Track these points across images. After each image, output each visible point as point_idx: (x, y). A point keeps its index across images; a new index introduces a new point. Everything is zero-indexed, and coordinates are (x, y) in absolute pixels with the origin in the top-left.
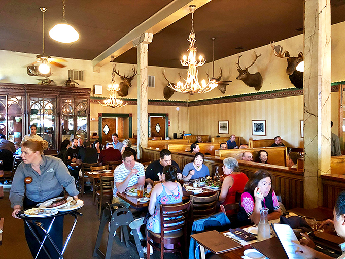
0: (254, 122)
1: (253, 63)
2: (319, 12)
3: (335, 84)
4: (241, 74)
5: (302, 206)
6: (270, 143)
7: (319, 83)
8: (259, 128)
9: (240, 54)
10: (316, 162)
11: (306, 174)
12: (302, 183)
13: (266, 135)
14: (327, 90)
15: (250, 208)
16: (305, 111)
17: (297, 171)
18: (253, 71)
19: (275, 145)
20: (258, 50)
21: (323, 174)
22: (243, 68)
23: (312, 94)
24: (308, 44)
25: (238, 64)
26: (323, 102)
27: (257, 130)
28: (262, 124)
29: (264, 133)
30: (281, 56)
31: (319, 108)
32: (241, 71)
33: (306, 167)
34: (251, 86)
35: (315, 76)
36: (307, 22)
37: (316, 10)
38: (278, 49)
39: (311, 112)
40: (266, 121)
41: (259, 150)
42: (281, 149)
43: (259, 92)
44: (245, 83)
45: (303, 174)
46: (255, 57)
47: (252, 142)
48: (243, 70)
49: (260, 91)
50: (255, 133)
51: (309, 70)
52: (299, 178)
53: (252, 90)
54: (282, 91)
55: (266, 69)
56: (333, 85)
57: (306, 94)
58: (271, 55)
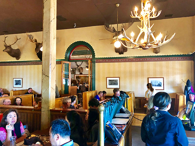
0: (14, 79)
1: (15, 43)
2: (51, 21)
3: (60, 60)
4: (6, 48)
5: (40, 129)
6: (24, 92)
7: (50, 59)
8: (18, 83)
9: (6, 36)
10: (47, 102)
11: (43, 110)
12: (40, 115)
13: (22, 87)
14: (54, 63)
15: (3, 138)
16: (43, 74)
17: (38, 108)
18: (15, 47)
19: (28, 93)
20: (19, 35)
21: (51, 109)
22: (8, 45)
23: (46, 64)
24: (45, 37)
25: (5, 41)
26: (52, 69)
27: (17, 84)
28: (20, 81)
29: (21, 86)
30: (32, 41)
31: (50, 72)
32: (7, 47)
33: (42, 106)
34: (13, 56)
35: (48, 55)
36: (44, 25)
37: (49, 19)
38: (30, 37)
39: (45, 75)
40: (22, 78)
41: (16, 97)
42: (30, 96)
43: (18, 61)
44: (9, 54)
45: (41, 110)
46: (16, 39)
47: (12, 92)
48: (8, 46)
49: (20, 60)
50: (15, 86)
51: (45, 51)
52: (39, 112)
53: (14, 60)
54: (32, 62)
55: (23, 47)
56: (57, 60)
57: (43, 64)
58: (27, 39)
